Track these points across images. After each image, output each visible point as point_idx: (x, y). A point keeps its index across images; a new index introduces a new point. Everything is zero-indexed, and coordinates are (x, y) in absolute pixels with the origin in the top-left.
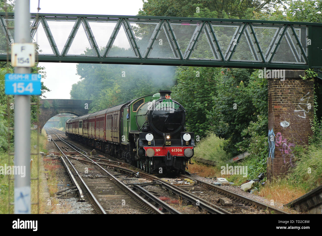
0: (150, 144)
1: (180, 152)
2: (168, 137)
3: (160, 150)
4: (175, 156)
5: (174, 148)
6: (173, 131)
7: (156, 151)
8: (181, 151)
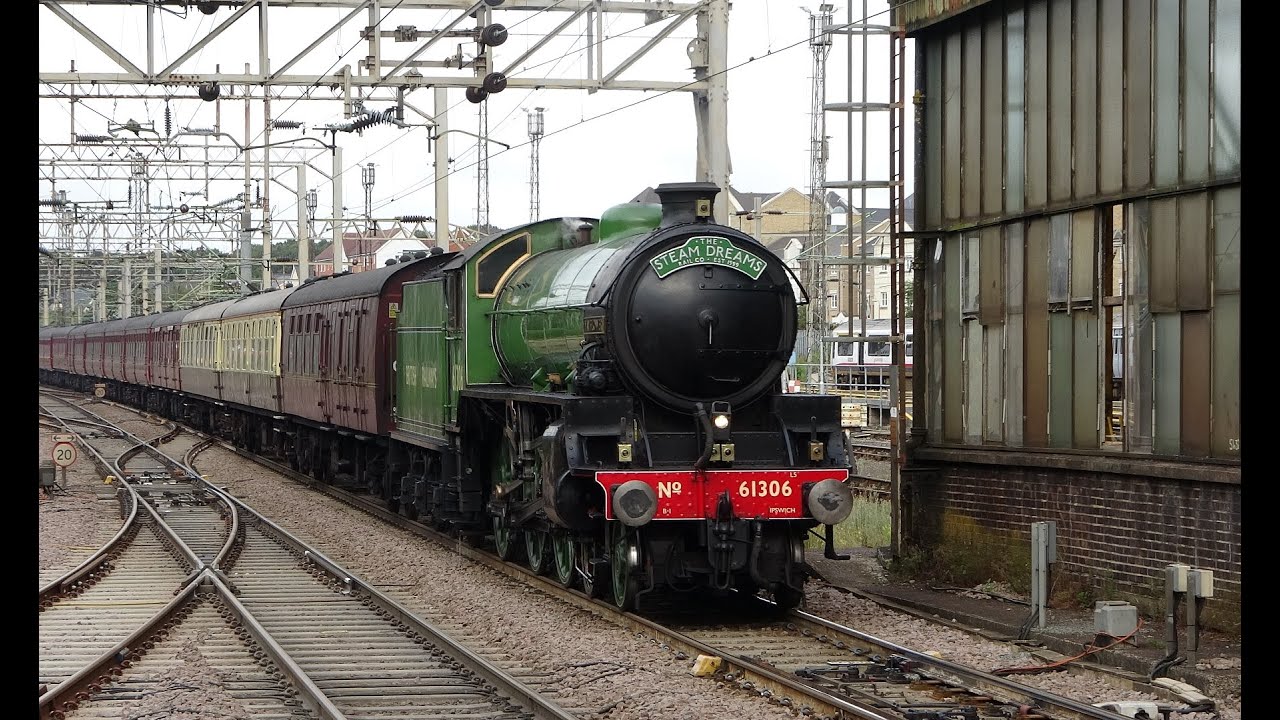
0: (629, 459)
1: (781, 500)
2: (722, 422)
3: (678, 491)
4: (756, 521)
5: (749, 478)
6: (736, 388)
7: (661, 496)
8: (787, 491)
